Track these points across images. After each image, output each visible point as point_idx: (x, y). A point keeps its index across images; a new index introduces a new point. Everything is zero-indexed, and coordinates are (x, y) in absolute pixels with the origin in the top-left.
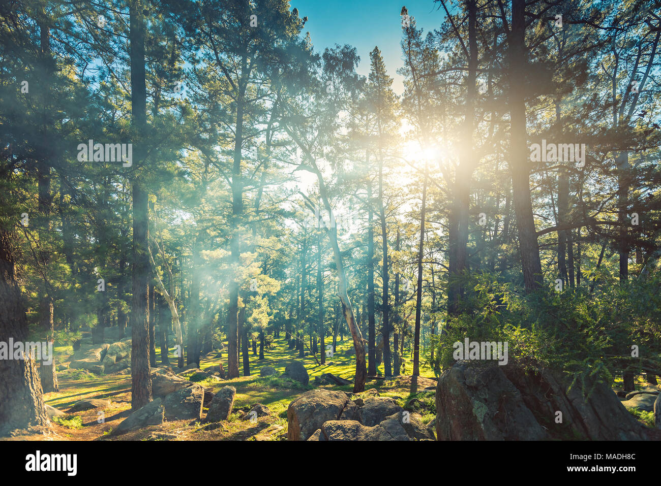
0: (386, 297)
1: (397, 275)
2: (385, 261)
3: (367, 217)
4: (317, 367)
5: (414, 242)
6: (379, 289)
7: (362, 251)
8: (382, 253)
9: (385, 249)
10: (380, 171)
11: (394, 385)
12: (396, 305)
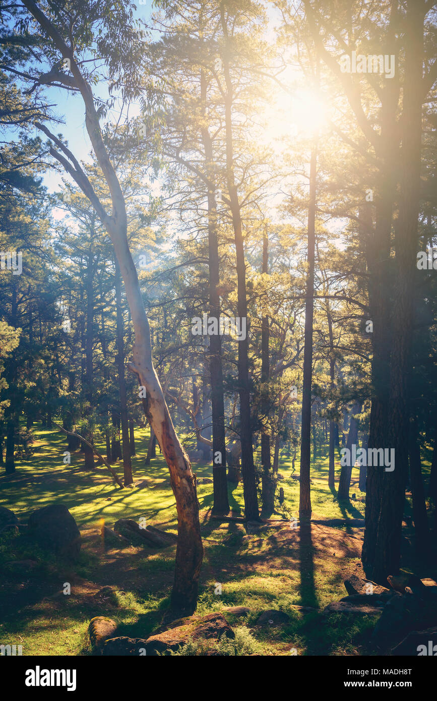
0: (245, 364)
1: (265, 320)
2: (242, 294)
3: (206, 206)
4: (116, 491)
5: (296, 259)
6: (232, 344)
7: (197, 273)
8: (236, 276)
9: (241, 270)
10: (228, 120)
11: (265, 547)
12: (264, 379)
